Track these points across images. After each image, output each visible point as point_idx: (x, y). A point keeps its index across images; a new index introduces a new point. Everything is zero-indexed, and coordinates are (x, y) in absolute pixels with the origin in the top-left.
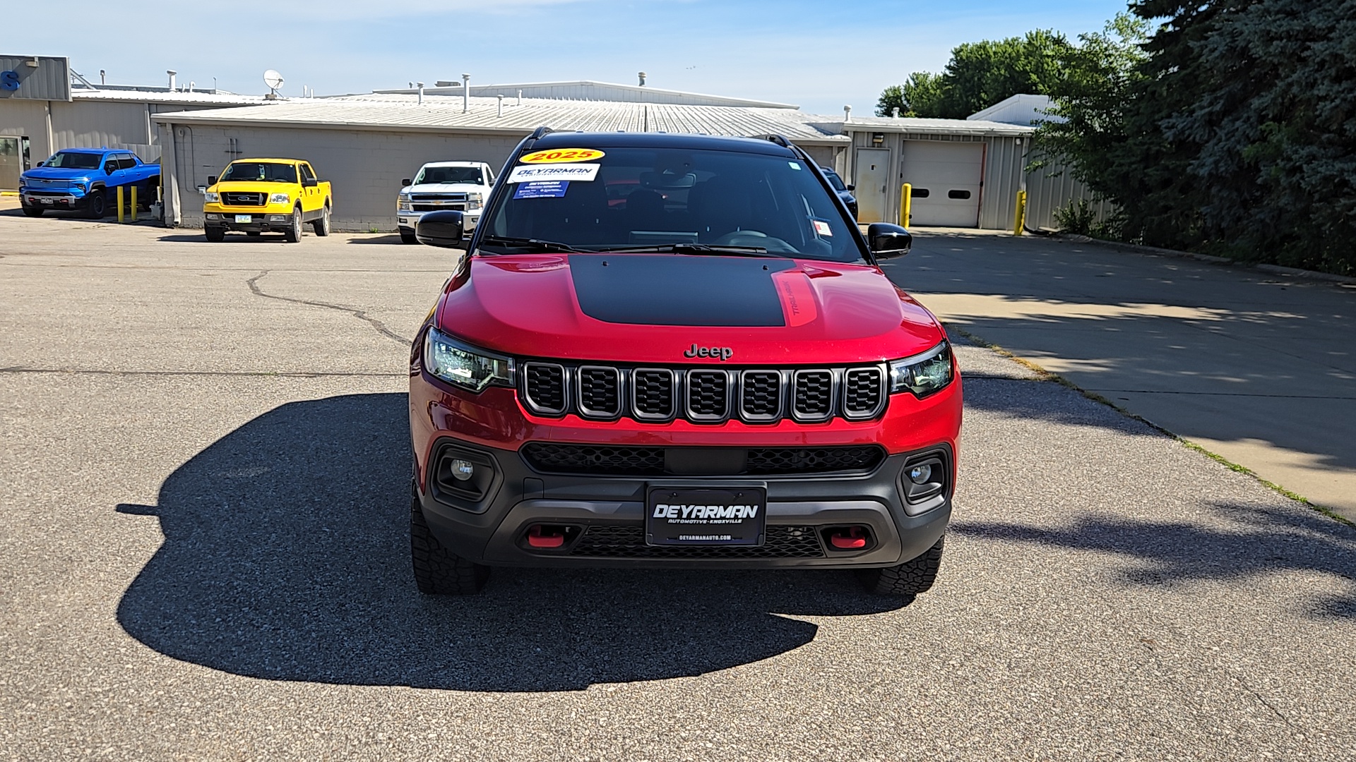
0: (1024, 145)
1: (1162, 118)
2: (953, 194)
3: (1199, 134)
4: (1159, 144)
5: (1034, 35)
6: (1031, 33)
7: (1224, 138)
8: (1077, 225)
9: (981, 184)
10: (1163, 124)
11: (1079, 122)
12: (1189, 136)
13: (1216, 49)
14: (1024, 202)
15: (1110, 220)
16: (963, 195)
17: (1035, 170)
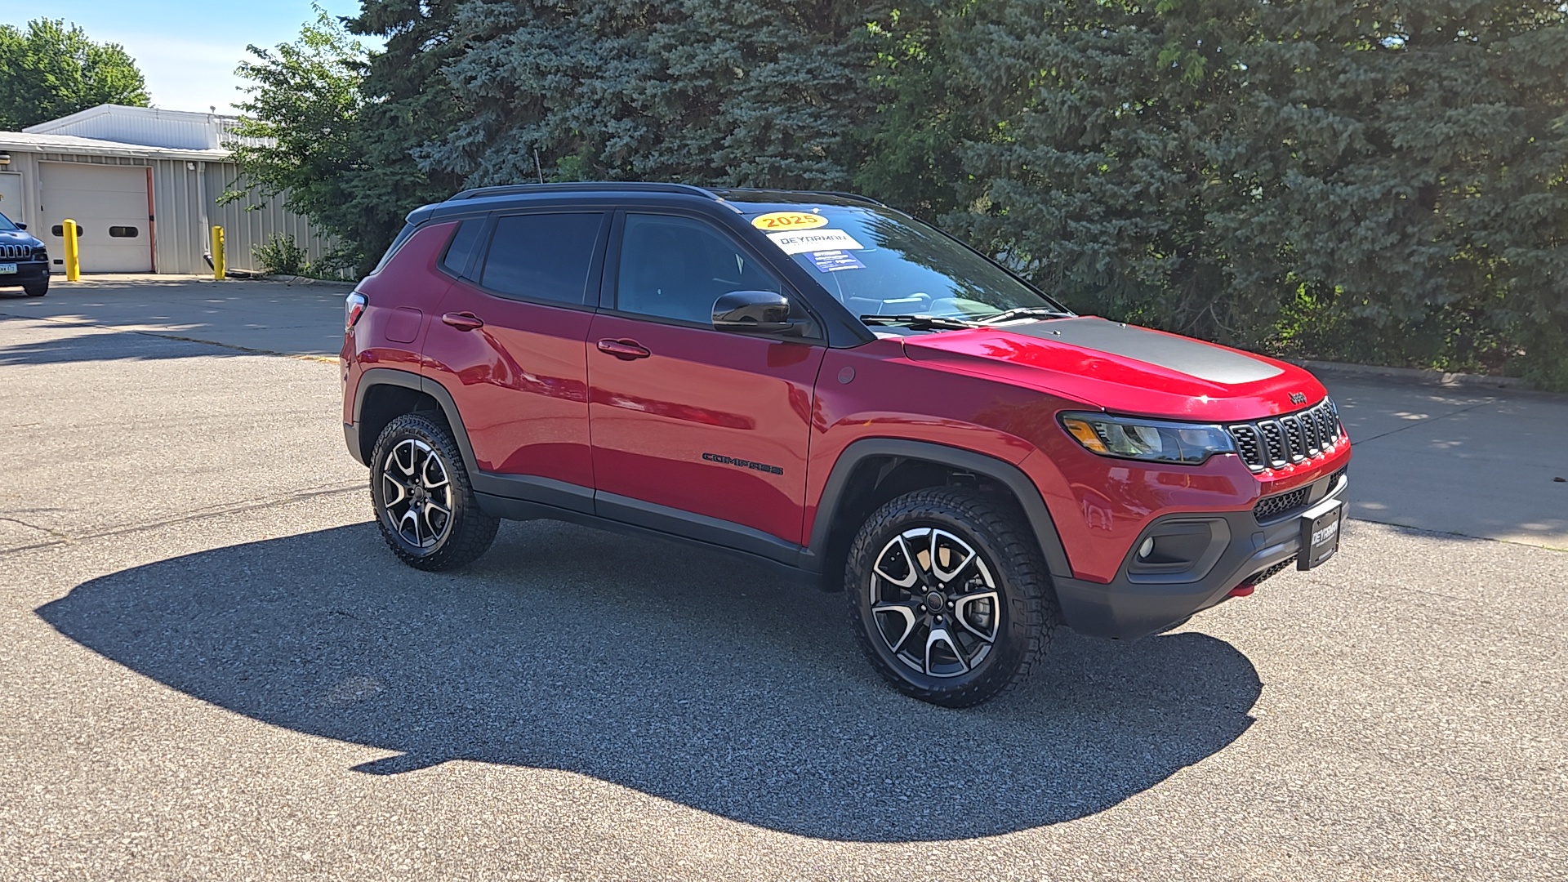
0: (199, 171)
1: (412, 147)
2: (114, 232)
3: (460, 166)
4: (412, 175)
5: (41, 24)
6: (35, 23)
7: (491, 171)
8: (285, 266)
9: (152, 218)
10: (415, 153)
11: (300, 148)
12: (448, 165)
13: (475, 78)
14: (222, 239)
15: (328, 259)
16: (131, 232)
17: (229, 202)
